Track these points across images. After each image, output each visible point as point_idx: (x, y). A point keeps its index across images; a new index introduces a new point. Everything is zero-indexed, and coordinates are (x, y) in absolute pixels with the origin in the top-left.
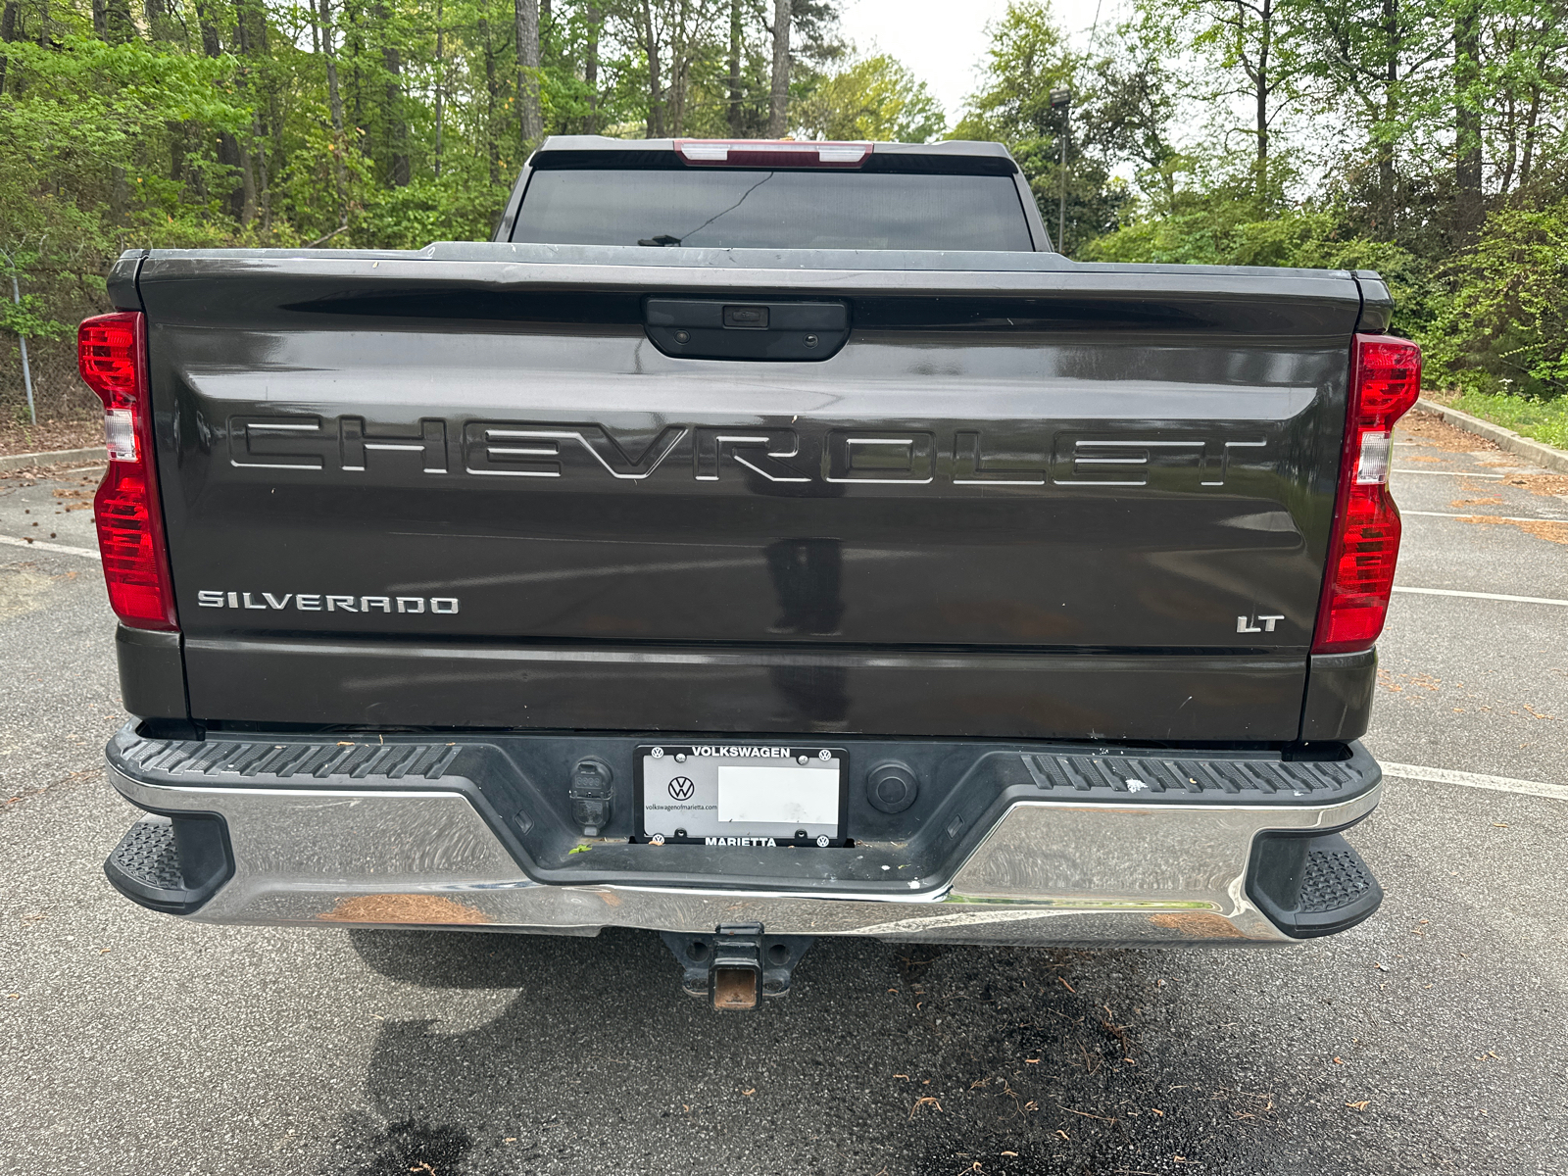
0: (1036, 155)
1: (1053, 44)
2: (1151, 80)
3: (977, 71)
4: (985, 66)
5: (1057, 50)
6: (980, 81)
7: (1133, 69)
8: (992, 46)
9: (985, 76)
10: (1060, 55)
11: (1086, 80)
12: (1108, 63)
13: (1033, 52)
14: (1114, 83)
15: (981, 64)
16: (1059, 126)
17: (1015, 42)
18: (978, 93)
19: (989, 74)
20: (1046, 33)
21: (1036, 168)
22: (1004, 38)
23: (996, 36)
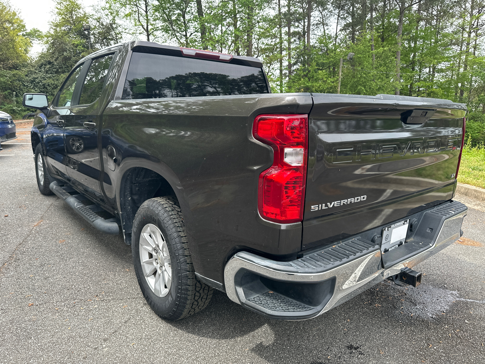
0: (80, 45)
1: (79, 9)
2: (114, 26)
3: (52, 13)
4: (55, 12)
5: (81, 11)
6: (54, 17)
7: (108, 21)
8: (57, 6)
9: (55, 16)
10: (82, 13)
11: (93, 23)
12: (100, 18)
13: (72, 10)
14: (103, 25)
15: (53, 11)
16: (87, 37)
17: (65, 6)
18: (53, 21)
19: (57, 15)
20: (77, 5)
21: (82, 50)
22: (61, 4)
23: (58, 3)
